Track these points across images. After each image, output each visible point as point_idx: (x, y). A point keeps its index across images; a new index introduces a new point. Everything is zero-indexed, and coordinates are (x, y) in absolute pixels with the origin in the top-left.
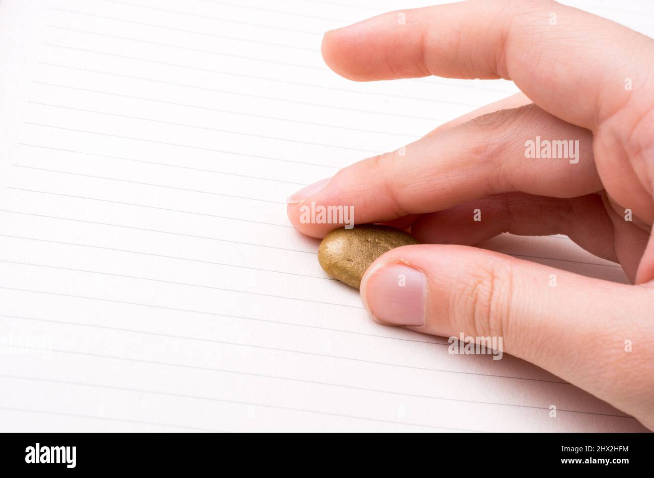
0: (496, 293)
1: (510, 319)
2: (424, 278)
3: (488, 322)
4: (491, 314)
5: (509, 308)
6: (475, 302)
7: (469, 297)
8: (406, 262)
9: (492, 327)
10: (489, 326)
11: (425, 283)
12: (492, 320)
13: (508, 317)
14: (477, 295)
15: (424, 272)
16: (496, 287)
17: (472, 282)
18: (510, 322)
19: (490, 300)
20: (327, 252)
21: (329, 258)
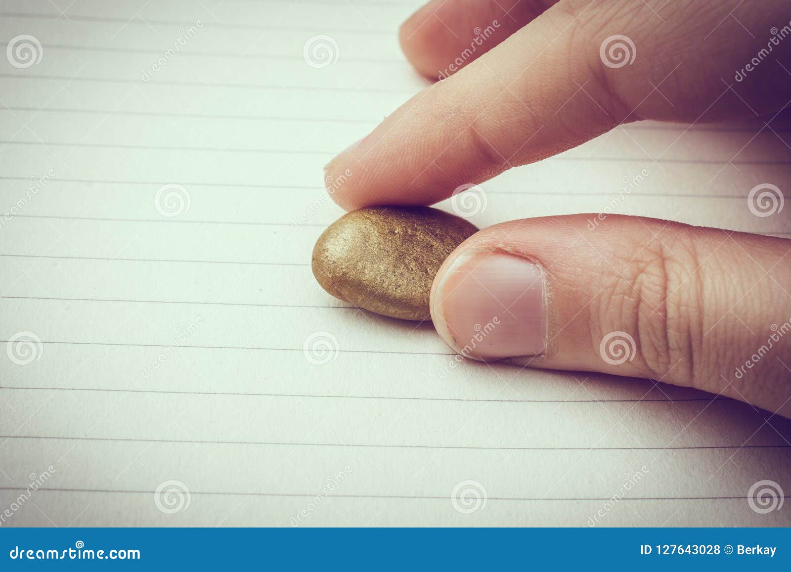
0: (673, 288)
1: (705, 328)
2: (543, 273)
3: (665, 337)
4: (669, 322)
5: (700, 310)
6: (637, 305)
7: (626, 297)
8: (508, 249)
9: (672, 343)
10: (667, 344)
11: (545, 281)
12: (671, 332)
13: (701, 325)
14: (640, 291)
15: (541, 263)
16: (672, 276)
17: (627, 270)
18: (705, 334)
19: (664, 298)
20: (327, 257)
21: (332, 266)
